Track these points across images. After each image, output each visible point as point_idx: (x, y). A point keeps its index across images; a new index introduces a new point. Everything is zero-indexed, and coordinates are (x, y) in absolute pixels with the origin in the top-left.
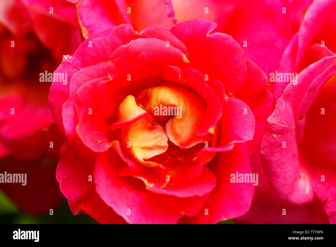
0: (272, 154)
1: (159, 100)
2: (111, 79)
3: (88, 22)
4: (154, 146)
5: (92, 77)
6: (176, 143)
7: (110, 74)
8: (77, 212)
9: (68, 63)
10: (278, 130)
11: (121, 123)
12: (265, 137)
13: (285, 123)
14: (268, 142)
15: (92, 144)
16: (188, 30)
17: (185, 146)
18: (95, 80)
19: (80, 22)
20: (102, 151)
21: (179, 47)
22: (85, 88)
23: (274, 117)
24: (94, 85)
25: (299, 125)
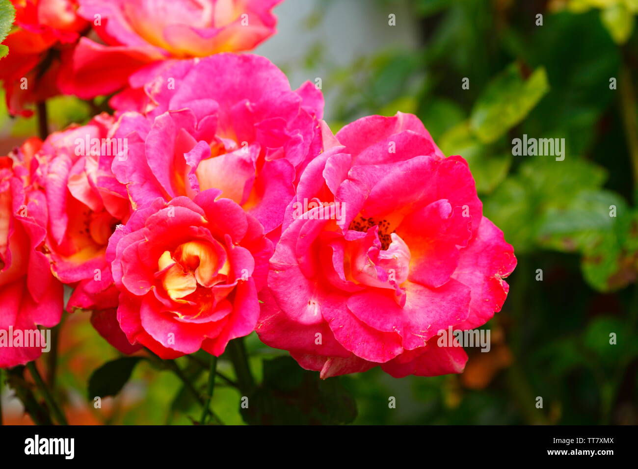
0: (277, 287)
1: (187, 252)
2: (147, 240)
3: (137, 198)
4: (186, 287)
5: (135, 240)
6: (202, 284)
7: (147, 237)
8: (134, 342)
9: (121, 231)
10: (279, 268)
11: (159, 272)
12: (270, 274)
13: (284, 262)
14: (273, 277)
15: (134, 290)
16: (205, 197)
17: (208, 286)
18: (137, 242)
19: (130, 198)
20: (143, 294)
21: (197, 211)
22: (130, 248)
23: (275, 257)
24: (137, 245)
25: (300, 262)
